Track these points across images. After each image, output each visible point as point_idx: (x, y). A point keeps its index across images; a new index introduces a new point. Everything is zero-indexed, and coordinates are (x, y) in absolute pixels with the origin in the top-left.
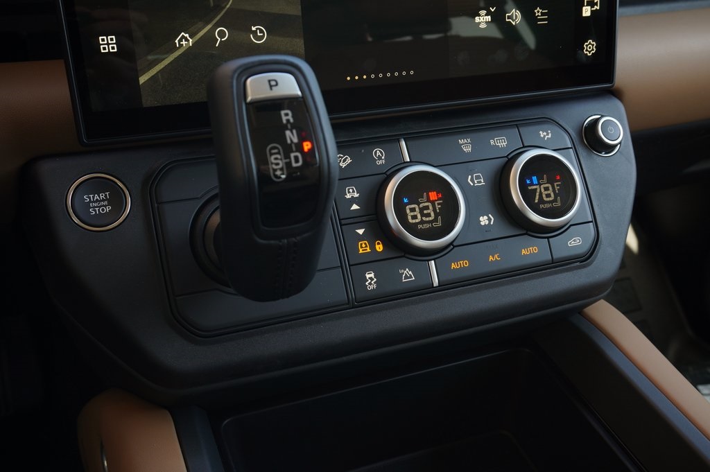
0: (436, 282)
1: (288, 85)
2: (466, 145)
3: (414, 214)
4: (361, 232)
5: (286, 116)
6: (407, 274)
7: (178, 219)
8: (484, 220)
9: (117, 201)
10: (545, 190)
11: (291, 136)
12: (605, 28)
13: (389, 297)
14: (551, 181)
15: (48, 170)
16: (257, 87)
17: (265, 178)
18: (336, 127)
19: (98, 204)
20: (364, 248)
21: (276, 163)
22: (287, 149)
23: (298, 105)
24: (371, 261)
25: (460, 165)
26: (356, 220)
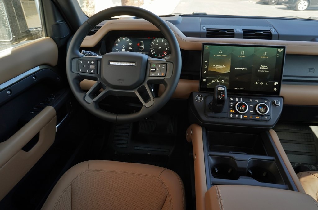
0: (241, 118)
1: (223, 89)
2: (251, 100)
3: (240, 108)
4: (232, 109)
5: (222, 92)
6: (237, 116)
7: (208, 102)
8: (251, 111)
9: (201, 99)
10: (262, 109)
11: (222, 94)
12: (279, 87)
13: (234, 118)
14: (264, 108)
15: (194, 93)
16: (219, 89)
17: (218, 98)
18: (227, 94)
19: (199, 98)
20: (231, 111)
21: (219, 97)
22: (221, 96)
23: (223, 91)
24: (232, 113)
25: (249, 103)
26: (231, 107)
